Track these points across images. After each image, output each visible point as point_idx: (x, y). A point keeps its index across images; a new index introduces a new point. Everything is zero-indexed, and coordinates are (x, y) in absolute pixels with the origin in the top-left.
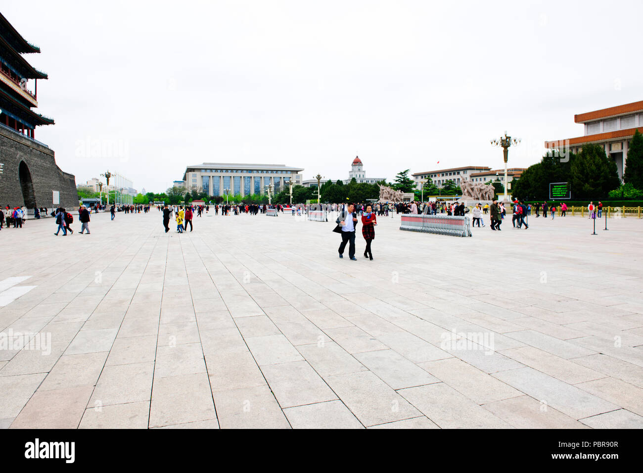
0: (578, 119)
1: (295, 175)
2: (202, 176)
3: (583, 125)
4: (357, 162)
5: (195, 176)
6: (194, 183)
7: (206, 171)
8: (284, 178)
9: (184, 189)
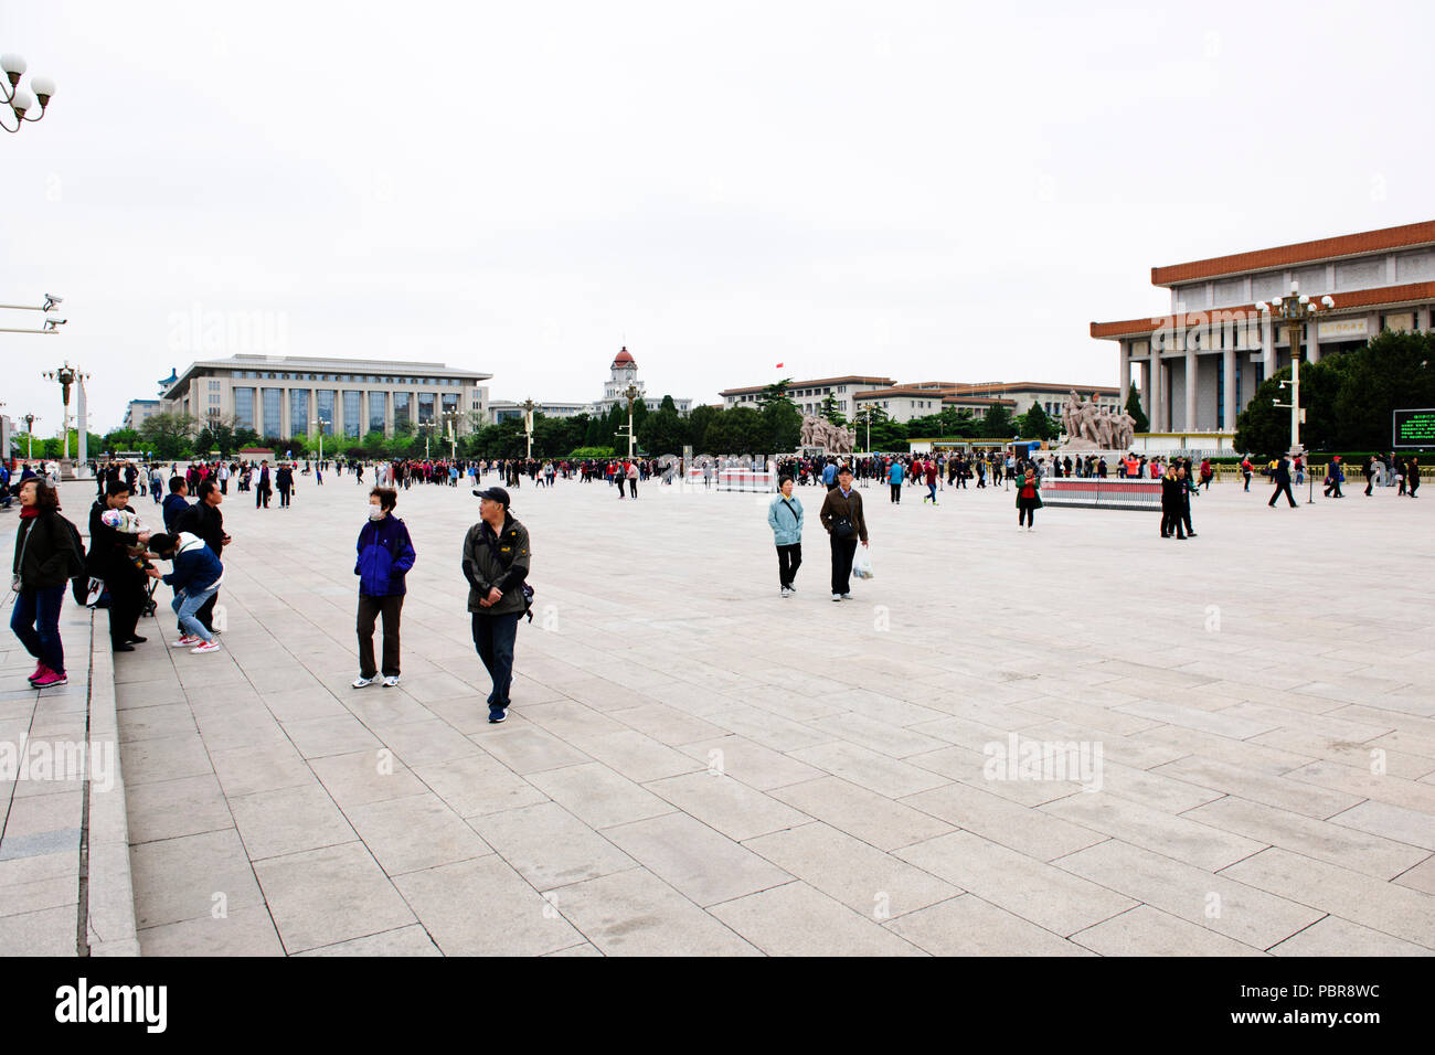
0: (1159, 276)
1: (470, 389)
2: (234, 388)
3: (1168, 291)
4: (624, 362)
5: (215, 386)
6: (213, 406)
7: (244, 376)
8: (443, 395)
9: (188, 419)
